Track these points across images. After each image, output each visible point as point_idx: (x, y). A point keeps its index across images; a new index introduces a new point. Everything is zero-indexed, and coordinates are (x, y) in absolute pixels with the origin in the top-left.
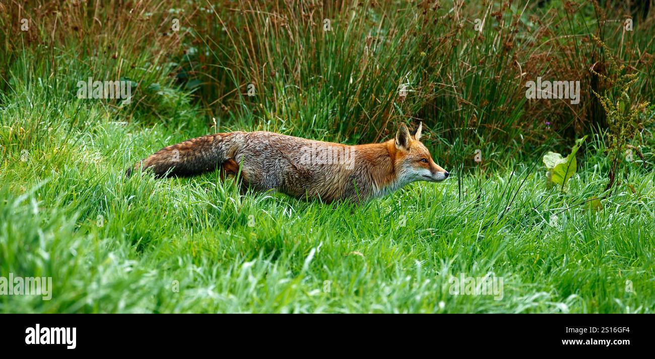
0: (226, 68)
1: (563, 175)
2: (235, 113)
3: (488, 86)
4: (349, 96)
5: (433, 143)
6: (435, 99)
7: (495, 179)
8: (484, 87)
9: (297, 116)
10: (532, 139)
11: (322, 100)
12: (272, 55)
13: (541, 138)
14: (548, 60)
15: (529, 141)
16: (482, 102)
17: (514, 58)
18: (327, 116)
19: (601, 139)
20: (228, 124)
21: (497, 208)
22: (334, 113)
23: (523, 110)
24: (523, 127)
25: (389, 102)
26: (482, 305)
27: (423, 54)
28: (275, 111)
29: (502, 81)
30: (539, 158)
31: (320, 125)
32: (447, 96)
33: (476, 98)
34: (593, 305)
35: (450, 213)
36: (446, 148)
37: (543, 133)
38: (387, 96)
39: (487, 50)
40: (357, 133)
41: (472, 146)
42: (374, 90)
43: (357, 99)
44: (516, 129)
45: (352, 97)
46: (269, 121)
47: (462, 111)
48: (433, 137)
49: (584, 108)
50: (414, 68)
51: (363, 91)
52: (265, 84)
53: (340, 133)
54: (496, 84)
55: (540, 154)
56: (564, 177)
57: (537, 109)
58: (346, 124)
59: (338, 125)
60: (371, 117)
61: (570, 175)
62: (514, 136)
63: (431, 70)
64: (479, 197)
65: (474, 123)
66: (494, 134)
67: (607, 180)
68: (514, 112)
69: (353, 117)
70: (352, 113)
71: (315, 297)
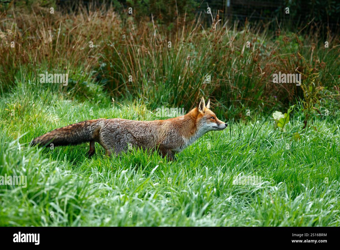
0: (119, 74)
1: (283, 123)
2: (124, 95)
3: (246, 80)
4: (179, 86)
5: (220, 108)
6: (220, 87)
7: (250, 125)
8: (244, 80)
9: (154, 96)
10: (268, 104)
11: (166, 88)
12: (142, 67)
13: (272, 104)
14: (275, 66)
15: (267, 106)
16: (243, 87)
17: (258, 66)
18: (168, 96)
19: (301, 104)
20: (121, 100)
21: (248, 140)
22: (171, 94)
23: (263, 91)
24: (263, 99)
25: (198, 89)
26: (237, 188)
27: (214, 65)
28: (143, 94)
29: (253, 77)
30: (270, 114)
31: (165, 100)
32: (226, 85)
33: (240, 86)
34: (291, 187)
35: (226, 143)
36: (226, 110)
37: (273, 102)
38: (197, 86)
39: (245, 62)
40: (183, 104)
41: (239, 109)
42: (191, 83)
43: (182, 88)
44: (260, 100)
45: (180, 87)
46: (140, 99)
47: (233, 92)
48: (219, 105)
49: (293, 89)
50: (210, 72)
51: (185, 83)
52: (138, 81)
53: (174, 104)
54: (249, 79)
55: (272, 112)
56: (283, 124)
57: (270, 90)
58: (177, 100)
59: (174, 101)
60: (189, 96)
61: (286, 122)
62: (259, 103)
63: (218, 72)
64: (240, 135)
65: (240, 98)
66: (249, 103)
67: (303, 125)
68: (258, 92)
69: (181, 96)
70: (180, 94)
71: (156, 186)
